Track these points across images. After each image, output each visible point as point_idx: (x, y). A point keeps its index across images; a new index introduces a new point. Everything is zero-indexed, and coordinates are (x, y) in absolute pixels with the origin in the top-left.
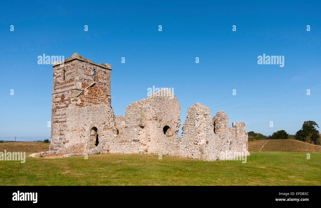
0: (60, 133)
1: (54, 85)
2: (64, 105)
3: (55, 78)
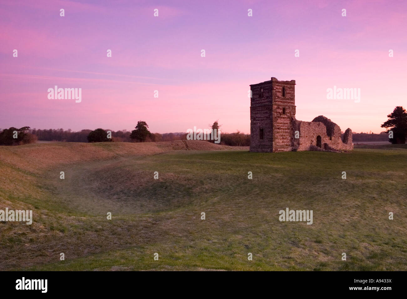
0: (283, 138)
1: (273, 97)
2: (286, 116)
3: (274, 92)
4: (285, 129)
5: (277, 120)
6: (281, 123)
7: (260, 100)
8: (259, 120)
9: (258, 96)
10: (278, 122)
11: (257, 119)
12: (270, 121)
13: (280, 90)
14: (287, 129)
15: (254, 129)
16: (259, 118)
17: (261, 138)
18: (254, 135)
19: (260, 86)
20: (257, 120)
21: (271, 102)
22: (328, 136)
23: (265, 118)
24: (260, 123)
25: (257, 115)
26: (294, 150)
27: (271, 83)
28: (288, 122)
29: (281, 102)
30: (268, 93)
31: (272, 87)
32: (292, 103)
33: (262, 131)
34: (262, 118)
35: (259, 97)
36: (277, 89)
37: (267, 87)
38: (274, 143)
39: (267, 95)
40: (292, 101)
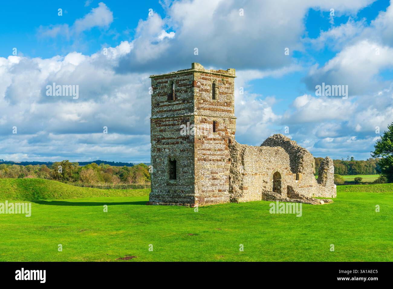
1: (195, 101)
2: (217, 136)
3: (198, 91)
4: (217, 160)
5: (203, 143)
6: (209, 150)
7: (169, 105)
8: (168, 144)
9: (166, 98)
10: (203, 147)
11: (164, 140)
12: (190, 146)
13: (209, 88)
14: (220, 161)
15: (157, 159)
16: (168, 139)
17: (171, 178)
18: (158, 171)
19: (170, 79)
20: (164, 144)
21: (191, 110)
22: (294, 172)
23: (180, 140)
24: (169, 149)
25: (164, 134)
26: (233, 200)
27: (192, 74)
28: (223, 147)
29: (209, 109)
30: (186, 92)
31: (194, 81)
32: (228, 111)
33: (173, 163)
34: (174, 138)
35: (168, 100)
36: (203, 84)
37: (184, 80)
38: (196, 186)
39: (184, 96)
40: (228, 109)
